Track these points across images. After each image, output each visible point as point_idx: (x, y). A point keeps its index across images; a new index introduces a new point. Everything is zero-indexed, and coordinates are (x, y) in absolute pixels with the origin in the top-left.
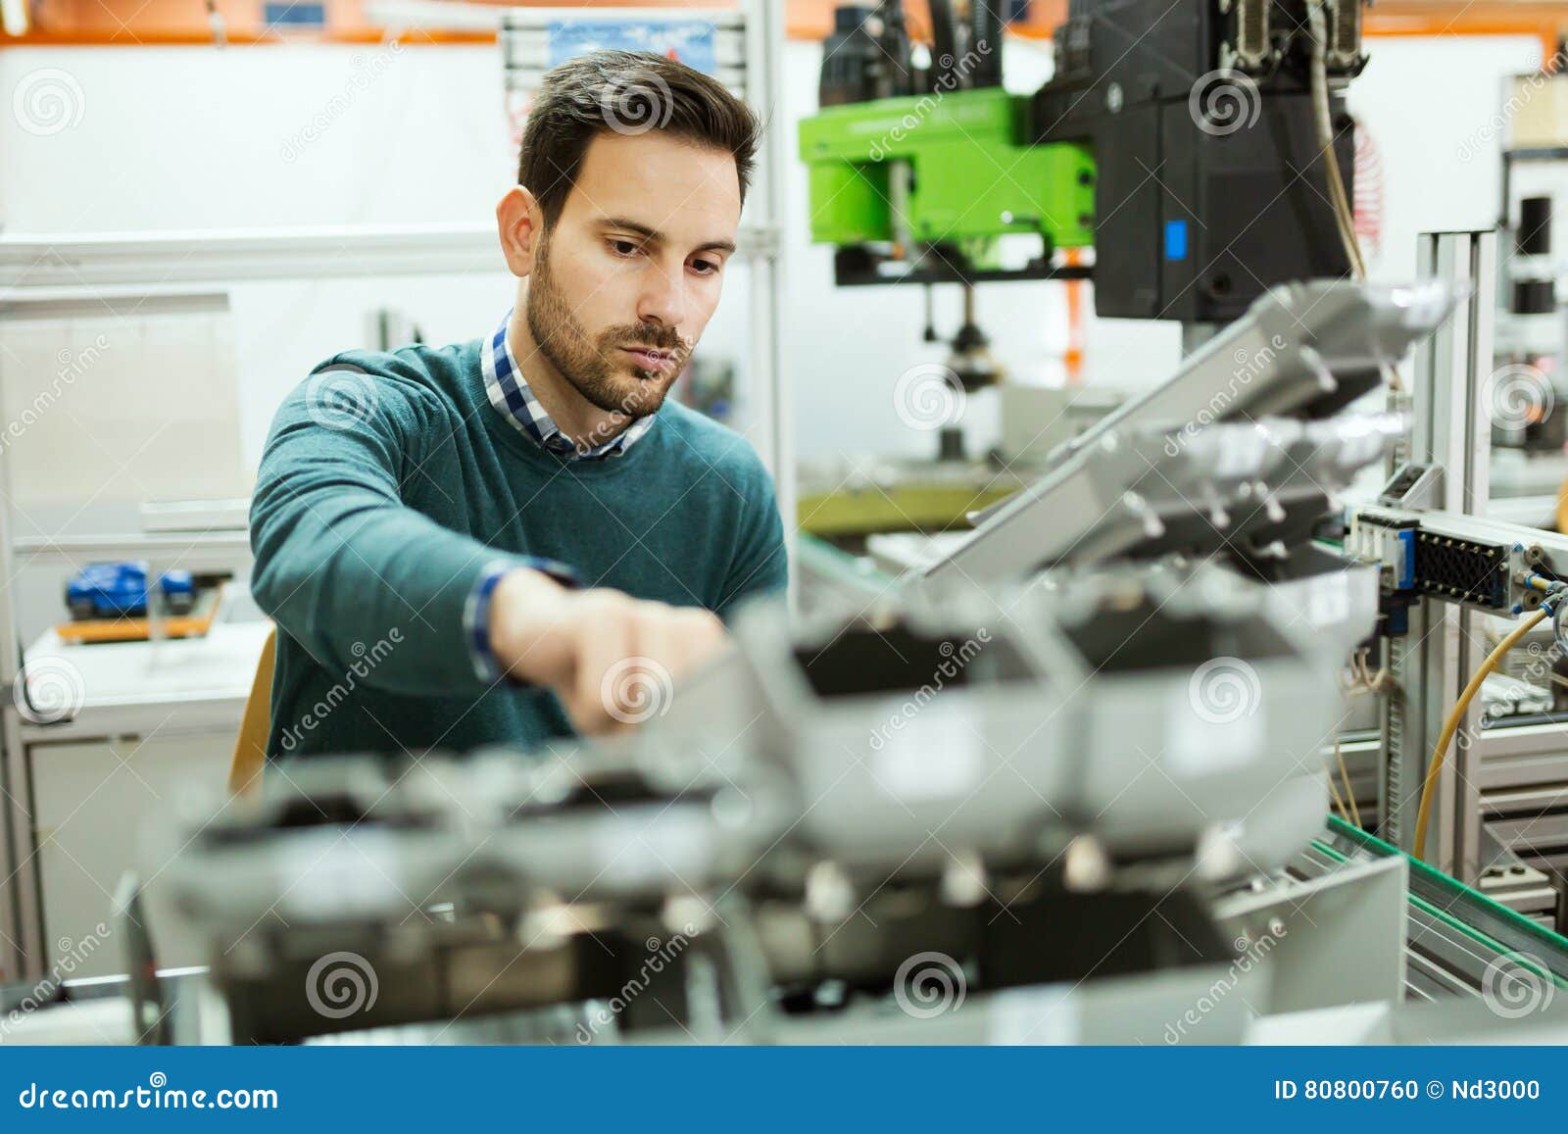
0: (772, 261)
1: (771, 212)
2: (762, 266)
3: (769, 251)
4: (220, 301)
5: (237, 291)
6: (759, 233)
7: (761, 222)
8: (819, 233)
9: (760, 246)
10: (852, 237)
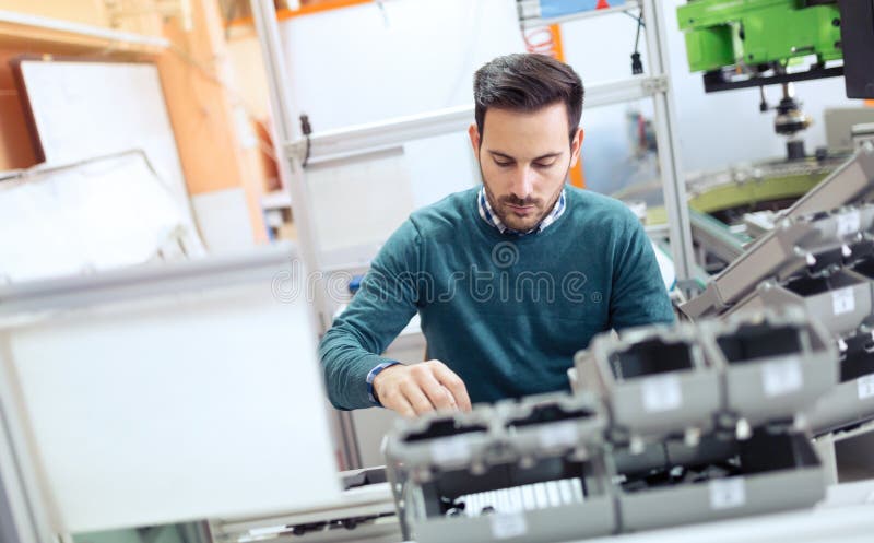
0: (665, 94)
1: (662, 71)
2: (659, 97)
3: (663, 89)
4: (400, 150)
5: (408, 146)
6: (657, 80)
7: (657, 74)
8: (694, 67)
9: (657, 87)
10: (713, 66)
